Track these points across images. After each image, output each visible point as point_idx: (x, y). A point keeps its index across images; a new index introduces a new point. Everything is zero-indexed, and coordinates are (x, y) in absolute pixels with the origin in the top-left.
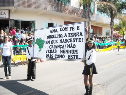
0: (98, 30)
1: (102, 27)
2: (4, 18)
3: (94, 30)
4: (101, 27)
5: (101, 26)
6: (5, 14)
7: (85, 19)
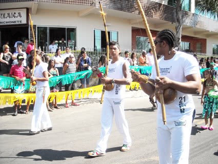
0: (198, 45)
1: (206, 40)
2: (19, 23)
3: (191, 44)
4: (203, 39)
5: (205, 38)
6: (20, 16)
7: (171, 23)
